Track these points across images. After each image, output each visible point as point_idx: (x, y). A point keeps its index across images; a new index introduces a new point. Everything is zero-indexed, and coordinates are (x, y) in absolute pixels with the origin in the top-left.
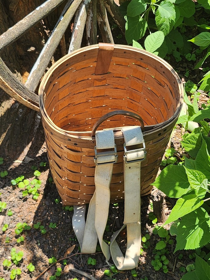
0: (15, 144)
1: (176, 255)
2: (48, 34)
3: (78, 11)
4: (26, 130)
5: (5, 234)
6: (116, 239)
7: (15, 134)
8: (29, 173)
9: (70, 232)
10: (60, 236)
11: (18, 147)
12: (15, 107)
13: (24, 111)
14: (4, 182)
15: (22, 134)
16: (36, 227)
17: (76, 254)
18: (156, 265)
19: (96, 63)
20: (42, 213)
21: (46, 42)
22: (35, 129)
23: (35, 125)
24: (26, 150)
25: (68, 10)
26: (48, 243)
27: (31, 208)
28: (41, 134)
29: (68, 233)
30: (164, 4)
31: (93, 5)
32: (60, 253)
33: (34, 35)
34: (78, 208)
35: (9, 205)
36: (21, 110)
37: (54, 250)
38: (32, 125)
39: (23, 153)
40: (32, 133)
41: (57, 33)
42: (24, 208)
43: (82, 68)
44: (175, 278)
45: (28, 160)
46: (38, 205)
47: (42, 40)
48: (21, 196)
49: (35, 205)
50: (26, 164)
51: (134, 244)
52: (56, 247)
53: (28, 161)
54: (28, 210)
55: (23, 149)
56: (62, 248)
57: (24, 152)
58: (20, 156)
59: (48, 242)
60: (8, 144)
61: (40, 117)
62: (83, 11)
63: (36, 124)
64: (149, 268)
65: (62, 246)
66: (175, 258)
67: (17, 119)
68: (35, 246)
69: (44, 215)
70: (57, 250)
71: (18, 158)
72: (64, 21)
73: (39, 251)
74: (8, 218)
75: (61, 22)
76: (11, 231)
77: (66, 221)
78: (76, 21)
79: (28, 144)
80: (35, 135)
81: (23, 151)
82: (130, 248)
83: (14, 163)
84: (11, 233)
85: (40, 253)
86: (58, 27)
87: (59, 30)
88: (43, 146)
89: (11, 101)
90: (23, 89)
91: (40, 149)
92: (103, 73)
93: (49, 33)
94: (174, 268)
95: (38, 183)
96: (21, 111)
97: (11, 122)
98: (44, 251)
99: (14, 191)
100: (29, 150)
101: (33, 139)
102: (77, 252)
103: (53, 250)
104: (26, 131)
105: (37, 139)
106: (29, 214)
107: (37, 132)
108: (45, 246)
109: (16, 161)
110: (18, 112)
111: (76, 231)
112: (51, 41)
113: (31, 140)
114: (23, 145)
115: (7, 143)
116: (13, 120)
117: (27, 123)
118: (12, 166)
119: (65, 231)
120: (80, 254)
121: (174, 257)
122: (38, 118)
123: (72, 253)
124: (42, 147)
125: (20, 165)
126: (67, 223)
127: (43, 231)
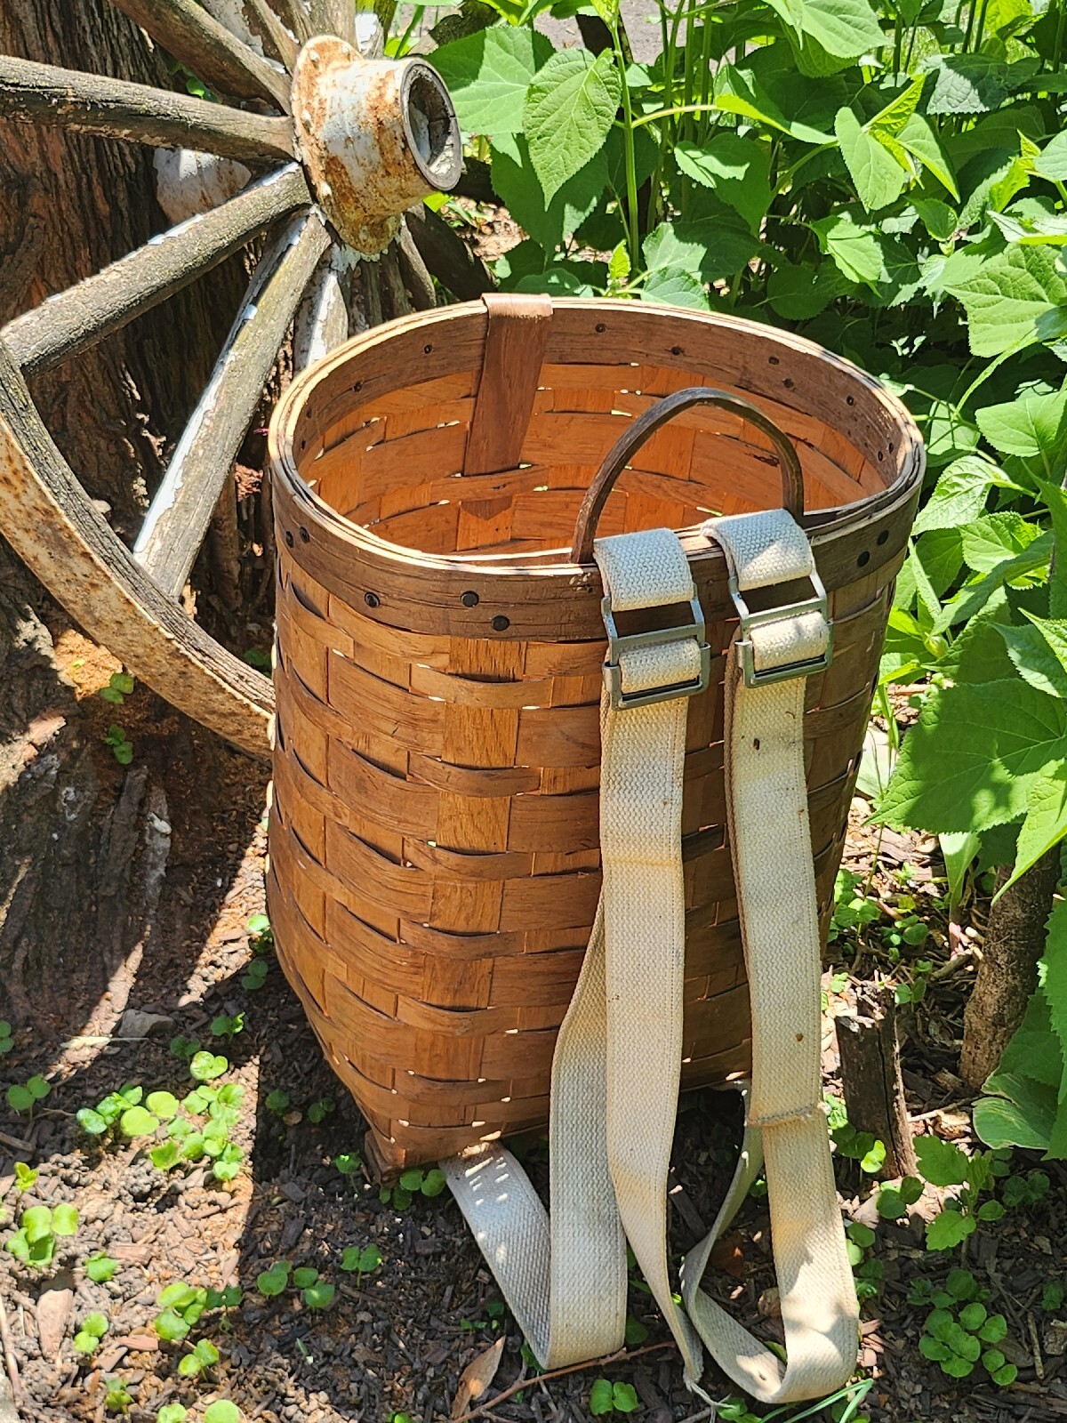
0: (60, 955)
1: (1027, 1305)
2: (159, 452)
3: (306, 305)
4: (108, 885)
5: (90, 1378)
6: (703, 1286)
7: (51, 910)
8: (154, 1082)
9: (454, 1294)
10: (404, 1324)
11: (73, 971)
12: (42, 771)
13: (87, 793)
14: (34, 1139)
15: (90, 905)
16: (273, 1281)
17: (520, 1383)
18: (951, 1353)
19: (473, 400)
20: (278, 1236)
21: (154, 484)
22: (152, 881)
23: (146, 862)
24: (121, 985)
25: (274, 281)
26: (350, 1362)
27: (208, 1233)
28: (185, 906)
29: (447, 1300)
30: (663, 281)
31: (364, 284)
32: (425, 1404)
33: (98, 448)
34: (469, 1172)
35: (84, 1238)
36: (71, 789)
37: (391, 1392)
38: (133, 863)
39: (104, 1003)
40: (137, 904)
41: (240, 365)
42: (171, 1236)
43: (412, 429)
44: (1059, 1410)
45: (138, 1023)
46: (244, 1209)
47: (135, 476)
48: (141, 1181)
49: (230, 1213)
50: (133, 1047)
51: (809, 1260)
52: (397, 1375)
53: (142, 1027)
54: (194, 1243)
55: (107, 981)
56: (430, 1373)
57: (108, 994)
58: (94, 1015)
59: (349, 1355)
60: (26, 958)
61: (164, 823)
62: (333, 300)
63: (150, 860)
64: (913, 1396)
65: (430, 1365)
66: (1025, 1316)
67: (55, 836)
68: (281, 1387)
69: (291, 1243)
70: (408, 1389)
71: (83, 1027)
72: (263, 321)
73: (314, 1404)
74: (95, 1290)
75: (249, 324)
76: (124, 1350)
77: (418, 1251)
78: (304, 347)
79: (127, 954)
80: (152, 912)
81: (107, 990)
82: (795, 1287)
83: (67, 1053)
84: (127, 1361)
85: (321, 1413)
86: (241, 345)
87: (246, 355)
88: (204, 955)
89: (16, 746)
90: (130, 569)
91: (192, 973)
92: (500, 467)
93: (164, 446)
94: (1039, 1358)
95: (226, 1100)
96: (71, 797)
97: (29, 851)
98: (338, 1399)
99: (92, 1175)
100: (136, 984)
101: (149, 928)
102: (521, 1378)
103: (386, 1390)
104: (111, 891)
105: (166, 930)
106: (205, 1257)
107: (161, 896)
108: (339, 1375)
109: (76, 1042)
110: (56, 800)
111: (498, 1256)
112: (218, 399)
113: (141, 937)
114: (99, 958)
115: (20, 954)
116: (35, 837)
117: (107, 851)
118: (61, 1066)
119: (425, 1294)
120: (537, 1388)
121: (1021, 1314)
122: (157, 831)
123: (494, 1391)
124: (202, 962)
125: (102, 1057)
126: (427, 1257)
127: (315, 1294)
